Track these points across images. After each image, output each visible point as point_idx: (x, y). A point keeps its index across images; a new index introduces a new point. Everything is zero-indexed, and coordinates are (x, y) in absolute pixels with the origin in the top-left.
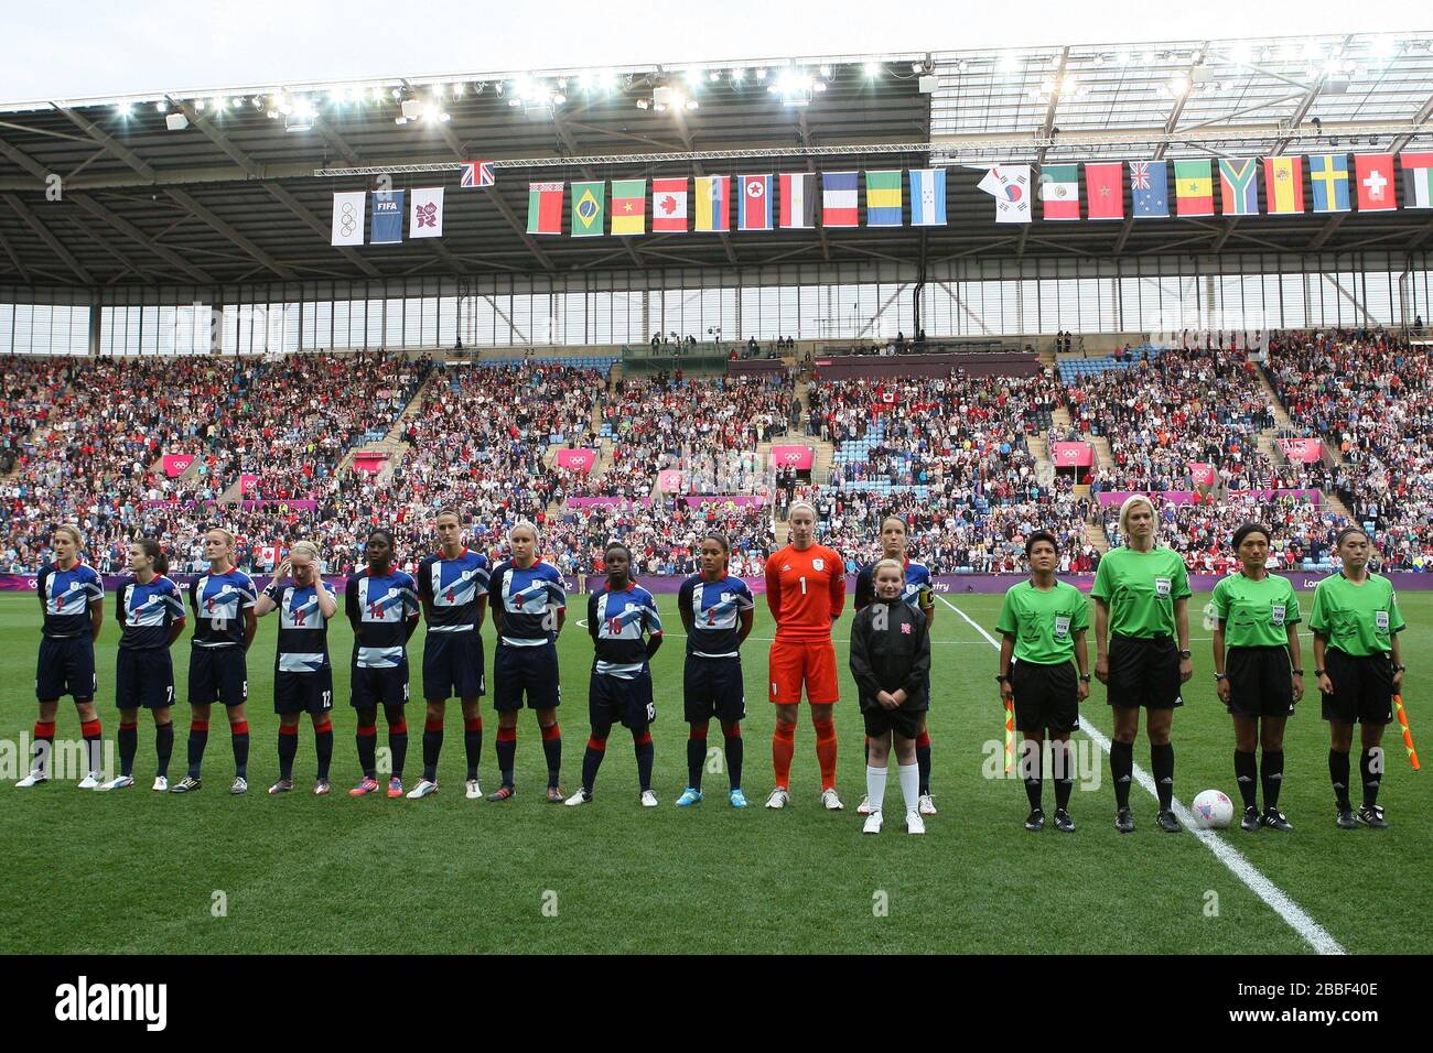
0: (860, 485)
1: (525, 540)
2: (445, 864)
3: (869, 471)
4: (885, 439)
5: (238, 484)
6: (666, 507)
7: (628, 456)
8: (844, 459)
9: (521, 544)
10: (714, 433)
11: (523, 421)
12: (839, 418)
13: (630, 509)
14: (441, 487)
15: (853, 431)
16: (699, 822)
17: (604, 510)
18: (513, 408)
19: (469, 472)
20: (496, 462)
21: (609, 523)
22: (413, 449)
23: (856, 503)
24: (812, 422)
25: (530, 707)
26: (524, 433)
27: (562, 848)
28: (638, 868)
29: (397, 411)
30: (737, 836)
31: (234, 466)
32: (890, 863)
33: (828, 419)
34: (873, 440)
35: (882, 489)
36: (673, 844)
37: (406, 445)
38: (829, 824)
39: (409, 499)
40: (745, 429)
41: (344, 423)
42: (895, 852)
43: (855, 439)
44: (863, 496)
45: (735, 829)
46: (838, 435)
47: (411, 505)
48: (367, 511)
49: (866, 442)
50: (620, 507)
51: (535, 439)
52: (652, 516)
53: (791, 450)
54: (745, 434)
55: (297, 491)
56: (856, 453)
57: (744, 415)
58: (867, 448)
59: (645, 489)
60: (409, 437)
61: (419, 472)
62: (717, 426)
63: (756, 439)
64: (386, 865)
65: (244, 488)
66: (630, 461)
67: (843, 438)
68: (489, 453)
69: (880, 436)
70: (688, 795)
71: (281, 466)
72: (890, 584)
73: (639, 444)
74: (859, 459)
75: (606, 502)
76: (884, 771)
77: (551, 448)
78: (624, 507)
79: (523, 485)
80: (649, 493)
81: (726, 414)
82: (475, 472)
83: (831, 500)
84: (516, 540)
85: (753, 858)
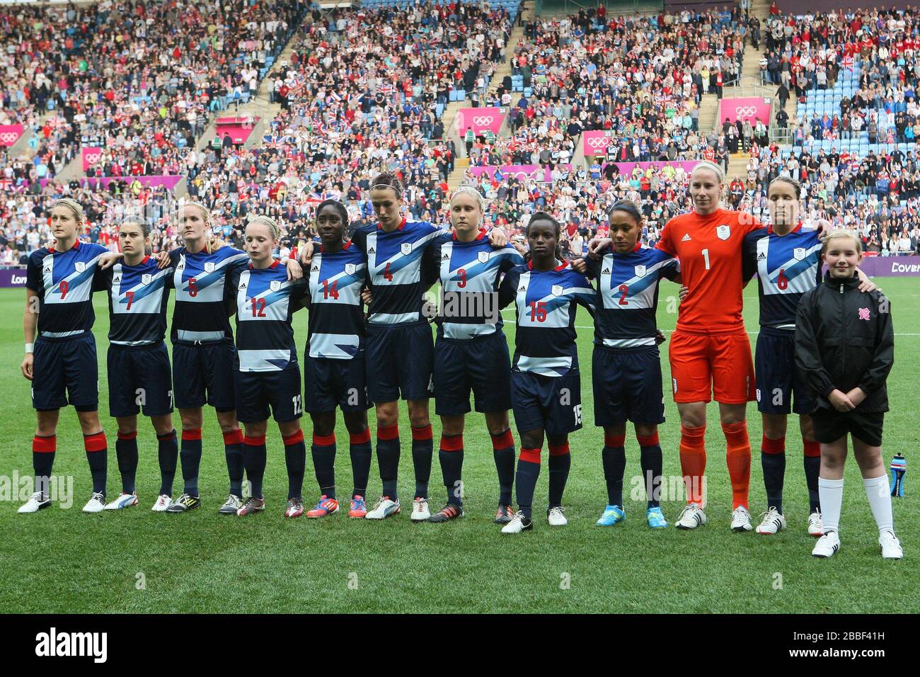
0: (830, 144)
1: (468, 208)
2: (324, 591)
3: (842, 127)
4: (861, 86)
5: (79, 157)
6: (591, 175)
7: (543, 114)
8: (810, 113)
9: (463, 213)
10: (648, 84)
11: (417, 74)
12: (805, 61)
13: (548, 178)
14: (320, 157)
15: (822, 77)
16: (624, 542)
17: (516, 181)
18: (404, 58)
19: (353, 138)
20: (385, 125)
21: (522, 196)
22: (284, 112)
23: (825, 167)
24: (769, 68)
25: (477, 410)
26: (417, 90)
27: (460, 572)
28: (548, 595)
29: (262, 66)
30: (668, 559)
31: (72, 137)
32: (851, 592)
33: (790, 65)
34: (845, 88)
35: (858, 149)
36: (590, 567)
37: (277, 107)
38: (779, 546)
39: (282, 172)
40: (688, 78)
41: (201, 83)
42: (859, 579)
43: (822, 87)
44: (832, 158)
45: (665, 551)
46: (803, 82)
47: (284, 179)
48: (233, 188)
49: (836, 91)
50: (534, 176)
51: (431, 97)
52: (573, 186)
53: (744, 103)
54: (687, 86)
55: (148, 165)
56: (823, 104)
57: (685, 60)
58: (838, 99)
59: (564, 154)
60: (279, 98)
61: (293, 140)
62: (651, 76)
63: (700, 91)
64: (255, 592)
65: (86, 164)
66: (546, 120)
67: (809, 86)
68: (378, 114)
69: (856, 83)
70: (610, 514)
71: (130, 135)
72: (842, 258)
73: (555, 100)
74: (829, 112)
75: (519, 172)
76: (839, 483)
77: (450, 107)
78: (540, 177)
79: (418, 152)
80: (570, 158)
81: (664, 60)
82: (360, 137)
83: (794, 164)
84: (458, 209)
85: (685, 585)
